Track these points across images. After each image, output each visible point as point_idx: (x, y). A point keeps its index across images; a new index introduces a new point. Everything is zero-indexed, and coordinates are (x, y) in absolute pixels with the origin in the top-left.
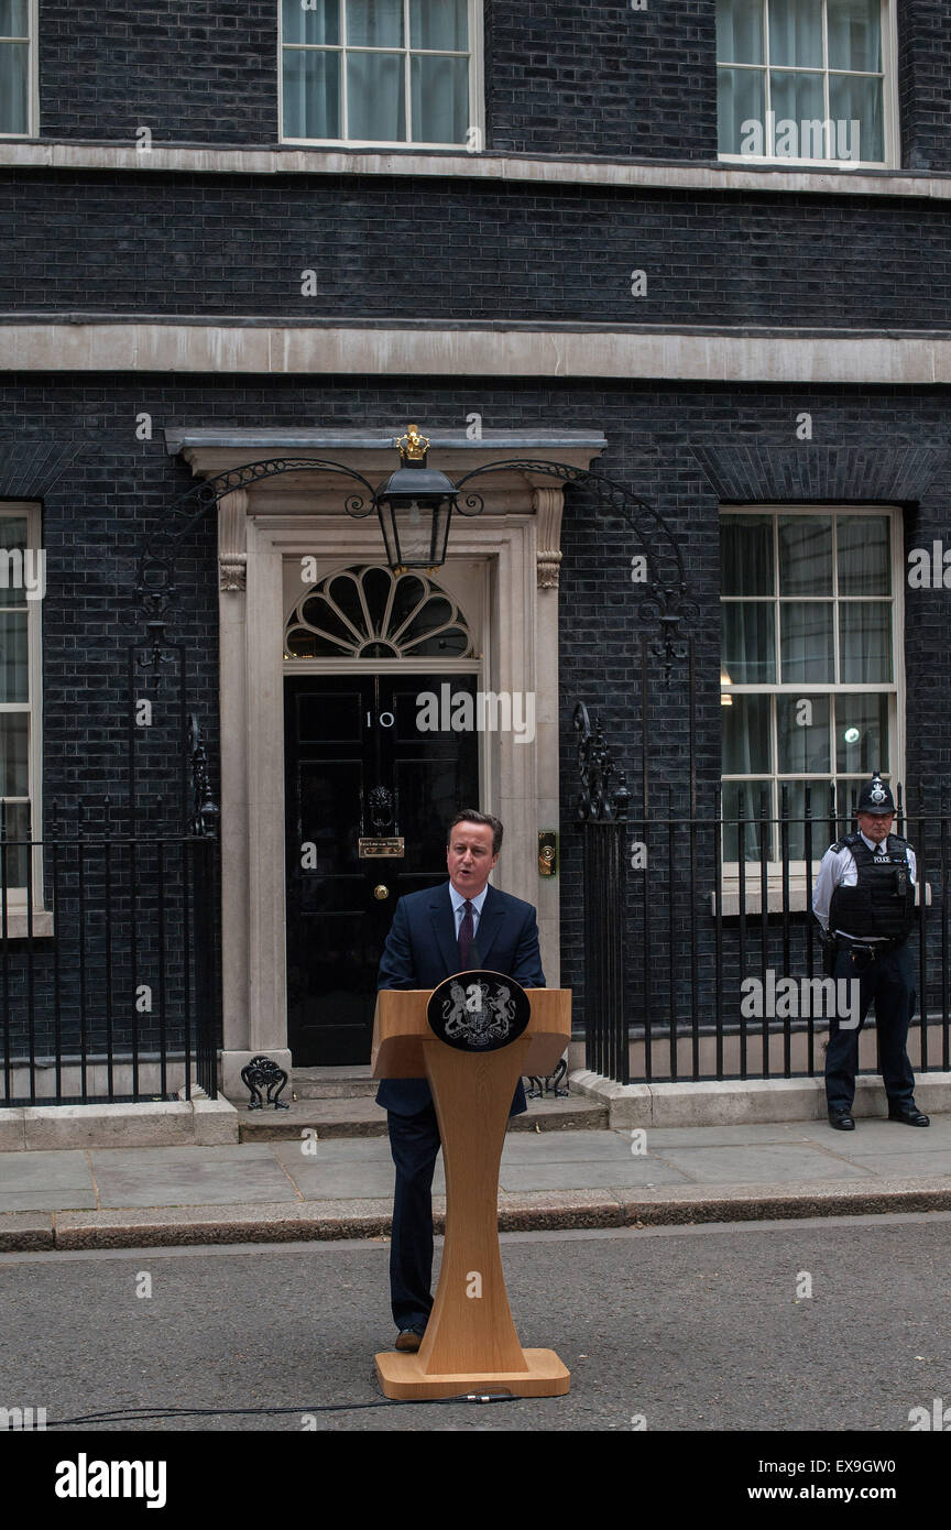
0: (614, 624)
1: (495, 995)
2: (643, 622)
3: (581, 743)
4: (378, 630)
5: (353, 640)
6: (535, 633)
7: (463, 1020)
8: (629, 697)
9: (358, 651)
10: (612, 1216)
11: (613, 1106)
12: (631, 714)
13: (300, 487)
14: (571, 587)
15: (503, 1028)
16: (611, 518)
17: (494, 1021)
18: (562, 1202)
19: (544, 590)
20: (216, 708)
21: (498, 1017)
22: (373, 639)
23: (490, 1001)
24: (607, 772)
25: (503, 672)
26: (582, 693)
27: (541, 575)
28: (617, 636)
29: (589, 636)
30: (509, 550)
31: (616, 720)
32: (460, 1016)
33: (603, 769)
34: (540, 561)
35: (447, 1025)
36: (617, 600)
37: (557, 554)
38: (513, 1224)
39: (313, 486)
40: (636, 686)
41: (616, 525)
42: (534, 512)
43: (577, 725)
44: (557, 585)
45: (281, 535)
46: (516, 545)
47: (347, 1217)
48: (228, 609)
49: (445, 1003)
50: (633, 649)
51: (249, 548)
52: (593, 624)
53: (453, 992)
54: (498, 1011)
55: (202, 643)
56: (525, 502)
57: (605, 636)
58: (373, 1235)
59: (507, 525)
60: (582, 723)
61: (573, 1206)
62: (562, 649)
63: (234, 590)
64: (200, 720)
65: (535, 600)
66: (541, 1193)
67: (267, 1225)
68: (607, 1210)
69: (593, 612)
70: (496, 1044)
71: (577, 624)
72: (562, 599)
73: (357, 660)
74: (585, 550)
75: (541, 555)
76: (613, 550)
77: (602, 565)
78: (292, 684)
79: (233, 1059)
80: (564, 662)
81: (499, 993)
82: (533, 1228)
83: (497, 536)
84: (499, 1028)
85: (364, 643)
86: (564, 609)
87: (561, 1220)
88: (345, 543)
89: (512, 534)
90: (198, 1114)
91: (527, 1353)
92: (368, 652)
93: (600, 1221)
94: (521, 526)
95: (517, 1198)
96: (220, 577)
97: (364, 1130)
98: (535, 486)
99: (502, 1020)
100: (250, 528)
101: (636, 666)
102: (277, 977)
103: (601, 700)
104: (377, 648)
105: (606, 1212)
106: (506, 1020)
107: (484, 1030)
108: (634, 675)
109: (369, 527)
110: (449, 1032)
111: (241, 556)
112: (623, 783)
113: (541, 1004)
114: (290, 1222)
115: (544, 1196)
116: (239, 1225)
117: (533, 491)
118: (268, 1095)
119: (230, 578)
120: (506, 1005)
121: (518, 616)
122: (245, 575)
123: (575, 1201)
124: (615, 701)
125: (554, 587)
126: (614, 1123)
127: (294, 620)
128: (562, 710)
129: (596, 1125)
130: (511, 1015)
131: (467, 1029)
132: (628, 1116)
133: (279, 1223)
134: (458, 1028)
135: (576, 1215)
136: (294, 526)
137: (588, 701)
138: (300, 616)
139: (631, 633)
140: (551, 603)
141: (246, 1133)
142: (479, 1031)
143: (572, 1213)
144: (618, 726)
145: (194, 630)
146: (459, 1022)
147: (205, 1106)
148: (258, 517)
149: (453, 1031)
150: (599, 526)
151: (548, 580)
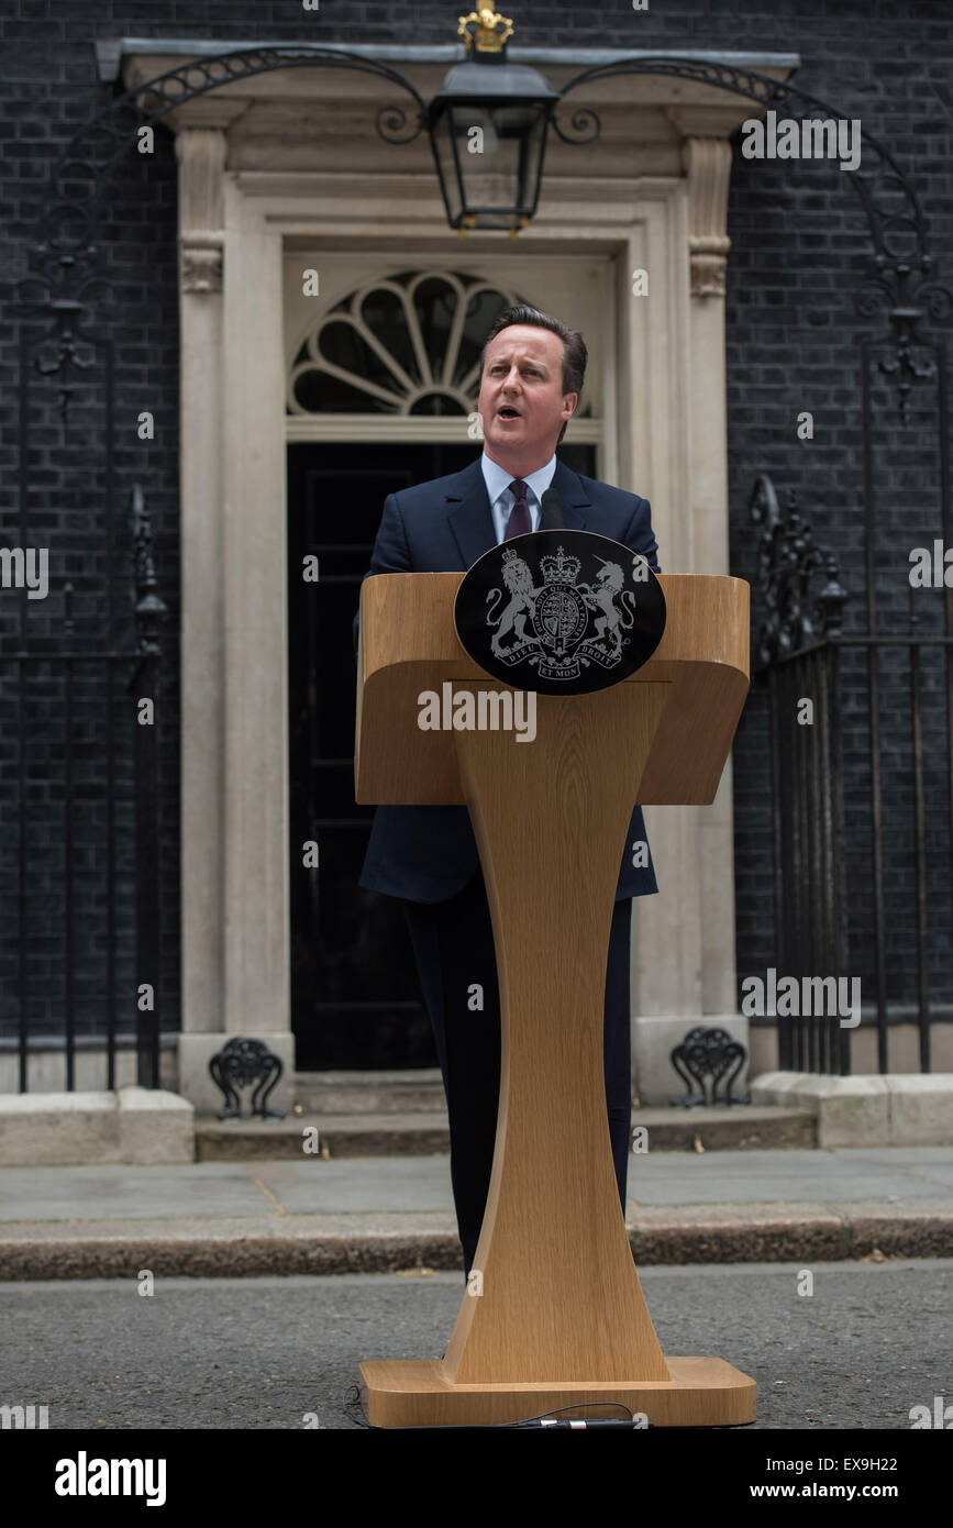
0: (814, 358)
1: (594, 581)
2: (861, 318)
3: (763, 541)
4: (437, 373)
5: (400, 389)
6: (688, 365)
7: (529, 630)
8: (841, 475)
9: (407, 404)
10: (828, 1240)
11: (824, 1109)
12: (842, 500)
13: (312, 130)
14: (744, 297)
15: (611, 647)
16: (806, 192)
17: (592, 632)
18: (740, 1217)
19: (701, 298)
20: (174, 479)
21: (600, 624)
22: (430, 387)
23: (584, 591)
24: (807, 569)
25: (637, 426)
26: (763, 465)
27: (698, 274)
28: (817, 376)
29: (773, 376)
30: (645, 235)
31: (819, 508)
32: (521, 621)
33: (799, 567)
34: (694, 252)
35: (496, 638)
36: (818, 320)
37: (721, 240)
38: (652, 1250)
39: (331, 129)
40: (850, 458)
41: (815, 203)
42: (683, 174)
43: (757, 514)
44: (721, 290)
45: (278, 205)
46: (656, 225)
47: (358, 1234)
48: (194, 321)
49: (491, 595)
50: (844, 397)
51: (229, 222)
52: (781, 357)
53: (508, 573)
54: (600, 613)
55: (153, 377)
56: (668, 160)
57: (801, 375)
58: (404, 1267)
59: (642, 195)
60: (765, 510)
61: (760, 1222)
62: (731, 395)
63: (202, 292)
64: (147, 498)
65: (688, 321)
66: (703, 1207)
67: (215, 1245)
68: (819, 1230)
69: (779, 336)
70: (595, 678)
71: (754, 356)
72: (730, 316)
73: (404, 418)
74: (767, 240)
75: (696, 241)
76: (811, 240)
77: (794, 264)
78: (301, 457)
79: (196, 1045)
80: (735, 416)
81: (601, 575)
82: (688, 1259)
83: (624, 211)
84: (602, 648)
85: (416, 393)
86: (735, 333)
87: (737, 1245)
88: (381, 220)
89: (649, 210)
90: (127, 1113)
91: (670, 1361)
92: (423, 407)
93: (808, 1248)
94: (663, 197)
95: (660, 1212)
96: (183, 269)
97: (406, 1144)
98: (686, 131)
99: (607, 630)
100: (230, 193)
101: (850, 423)
102: (270, 914)
103: (794, 477)
104: (437, 404)
105: (818, 1233)
106: (617, 632)
107: (570, 653)
108: (848, 437)
109: (420, 193)
110: (500, 652)
111: (213, 236)
112: (833, 577)
113: (687, 601)
114: (255, 1243)
115: (709, 1211)
116: (165, 1245)
117: (682, 142)
118: (253, 1101)
119: (199, 270)
120: (616, 601)
121: (659, 339)
122: (220, 265)
123: (762, 1215)
124: (818, 478)
125: (716, 295)
126: (827, 1136)
127: (303, 355)
128: (733, 491)
129: (797, 1142)
130: (627, 622)
131: (536, 648)
132: (850, 1127)
133: (235, 1243)
134: (517, 646)
135: (764, 1236)
136: (300, 190)
137: (777, 478)
138: (314, 349)
139: (840, 373)
140: (712, 321)
141: (207, 1148)
142: (559, 652)
143: (758, 1233)
144: (823, 519)
145: (140, 356)
146: (519, 632)
147: (137, 1099)
148: (245, 175)
149: (506, 652)
150: (785, 202)
151: (706, 282)
